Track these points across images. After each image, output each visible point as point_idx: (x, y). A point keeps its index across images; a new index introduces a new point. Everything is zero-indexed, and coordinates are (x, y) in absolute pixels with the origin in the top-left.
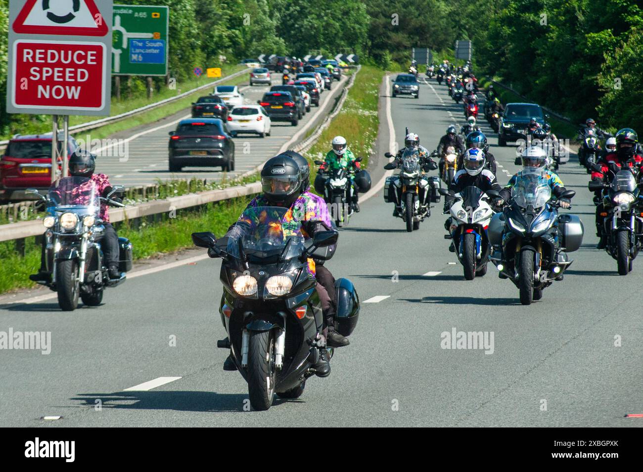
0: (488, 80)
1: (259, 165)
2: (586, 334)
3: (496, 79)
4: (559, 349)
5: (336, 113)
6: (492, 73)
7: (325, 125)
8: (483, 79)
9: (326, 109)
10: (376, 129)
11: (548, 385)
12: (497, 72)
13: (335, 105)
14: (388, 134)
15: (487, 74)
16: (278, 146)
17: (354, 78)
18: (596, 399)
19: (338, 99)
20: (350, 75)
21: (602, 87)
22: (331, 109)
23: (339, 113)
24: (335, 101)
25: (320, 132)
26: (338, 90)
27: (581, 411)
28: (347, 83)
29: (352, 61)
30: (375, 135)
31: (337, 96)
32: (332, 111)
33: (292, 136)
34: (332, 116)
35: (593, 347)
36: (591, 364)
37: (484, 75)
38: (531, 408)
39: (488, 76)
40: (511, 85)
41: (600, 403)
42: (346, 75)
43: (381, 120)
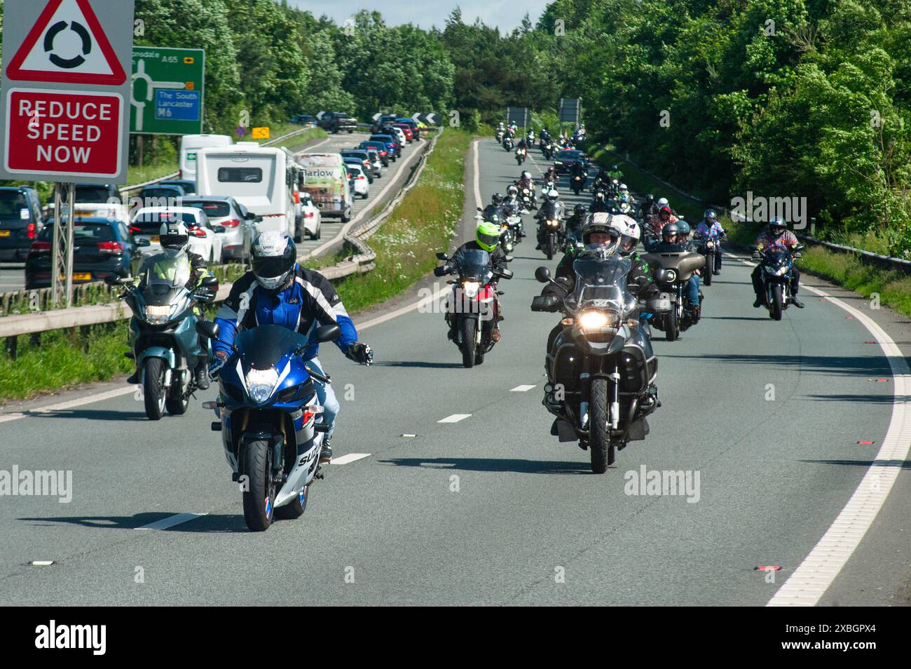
0: (599, 148)
1: (314, 249)
3: (608, 148)
5: (411, 186)
6: (603, 140)
7: (398, 200)
8: (593, 147)
9: (399, 181)
10: (461, 205)
11: (663, 528)
12: (611, 140)
13: (410, 176)
15: (598, 141)
17: (434, 142)
18: (721, 546)
19: (414, 169)
20: (429, 139)
21: (738, 160)
22: (405, 182)
23: (415, 186)
24: (410, 171)
25: (391, 209)
26: (414, 158)
27: (702, 562)
28: (426, 148)
29: (432, 121)
30: (459, 215)
31: (413, 165)
32: (406, 184)
34: (406, 189)
36: (715, 503)
37: (595, 142)
38: (640, 557)
39: (599, 144)
40: (628, 155)
41: (726, 551)
42: (425, 139)
43: (467, 196)
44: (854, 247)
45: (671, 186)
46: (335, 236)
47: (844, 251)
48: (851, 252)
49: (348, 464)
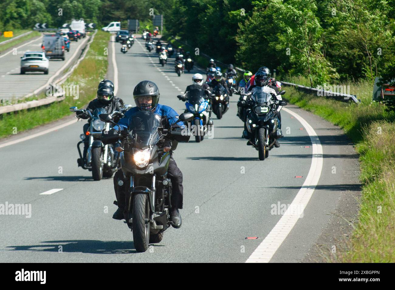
0: (173, 38)
1: (35, 90)
2: (226, 190)
3: (177, 38)
4: (209, 199)
5: (82, 58)
6: (175, 35)
7: (76, 66)
8: (170, 38)
9: (76, 57)
10: (106, 67)
11: (203, 220)
12: (178, 34)
13: (82, 54)
14: (113, 71)
15: (172, 35)
16: (47, 78)
17: (93, 37)
18: (230, 228)
19: (83, 50)
20: (90, 35)
21: (238, 43)
22: (79, 57)
23: (85, 58)
24: (81, 51)
25: (72, 70)
26: (83, 45)
27: (220, 236)
28: (89, 40)
29: (92, 27)
30: (105, 72)
31: (83, 48)
32: (79, 58)
33: (56, 72)
34: (79, 60)
35: (230, 198)
36: (228, 208)
37: (170, 35)
38: (192, 235)
39: (173, 36)
40: (186, 42)
41: (232, 231)
42: (89, 36)
43: (109, 63)
44: (294, 83)
45: (207, 56)
46: (46, 83)
47: (289, 86)
48: (292, 86)
49: (52, 194)
